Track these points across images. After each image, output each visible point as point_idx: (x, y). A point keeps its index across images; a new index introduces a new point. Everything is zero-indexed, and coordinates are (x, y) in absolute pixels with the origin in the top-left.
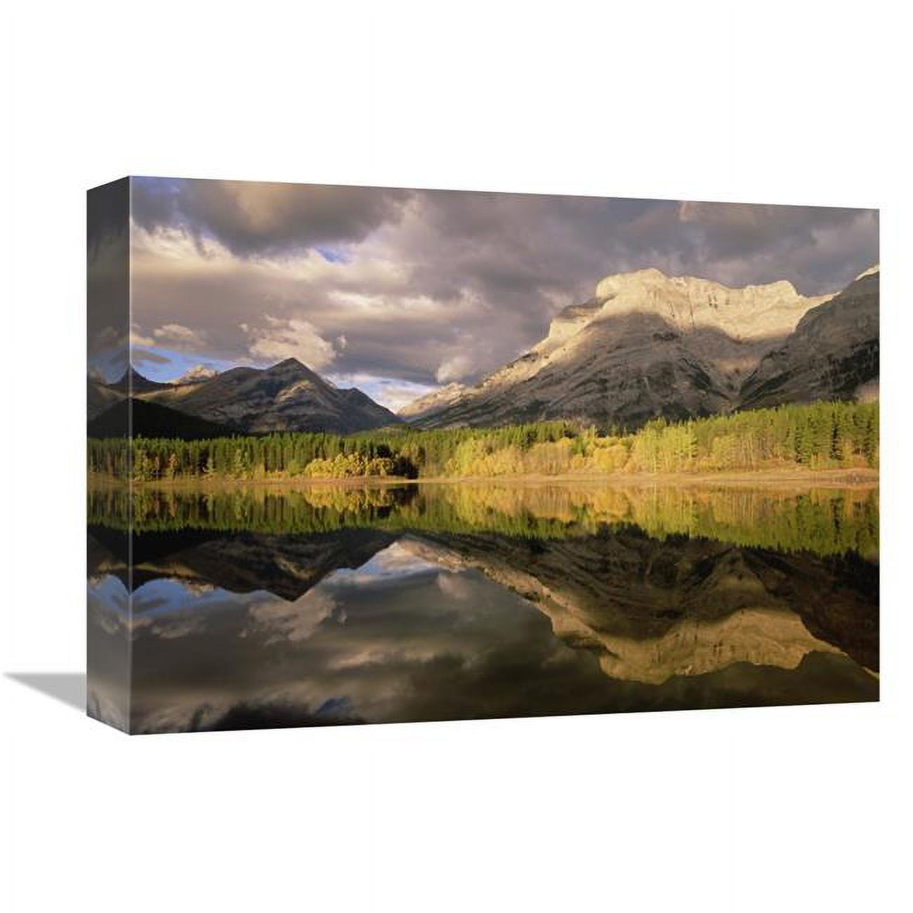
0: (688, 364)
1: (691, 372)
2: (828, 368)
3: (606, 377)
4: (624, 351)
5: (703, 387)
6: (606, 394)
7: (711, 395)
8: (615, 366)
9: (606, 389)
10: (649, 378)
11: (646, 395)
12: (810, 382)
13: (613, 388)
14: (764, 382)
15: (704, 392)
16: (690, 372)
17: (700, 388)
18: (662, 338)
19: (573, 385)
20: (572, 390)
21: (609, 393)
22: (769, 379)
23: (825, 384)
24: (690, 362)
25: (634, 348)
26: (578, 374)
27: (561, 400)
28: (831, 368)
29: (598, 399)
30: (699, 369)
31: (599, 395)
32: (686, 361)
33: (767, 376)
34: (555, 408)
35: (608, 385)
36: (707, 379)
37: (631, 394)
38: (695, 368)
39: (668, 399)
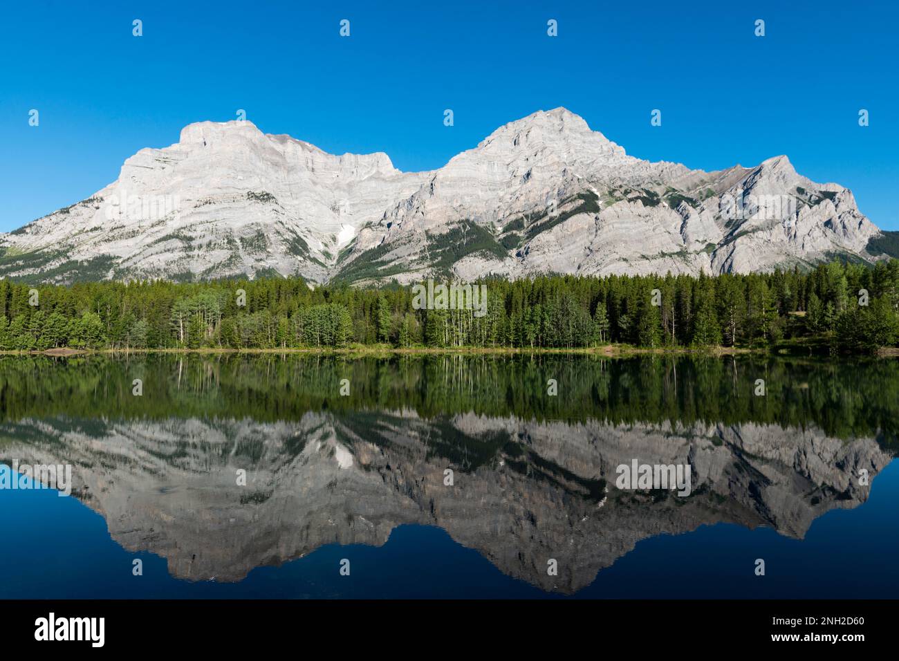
0: (284, 227)
1: (289, 236)
2: (426, 243)
3: (193, 234)
4: (213, 207)
5: (300, 253)
6: (191, 253)
7: (308, 263)
8: (201, 223)
9: (190, 248)
10: (242, 239)
11: (238, 257)
12: (409, 255)
13: (200, 247)
14: (362, 252)
15: (300, 258)
16: (286, 237)
17: (297, 254)
18: (257, 198)
19: (150, 240)
20: (149, 246)
21: (196, 252)
22: (367, 249)
23: (423, 259)
24: (286, 226)
25: (226, 205)
26: (156, 229)
27: (134, 256)
28: (429, 243)
29: (181, 258)
30: (296, 233)
31: (183, 254)
32: (283, 224)
33: (367, 247)
34: (126, 265)
35: (193, 243)
36: (304, 245)
37: (221, 255)
38: (291, 232)
39: (262, 263)
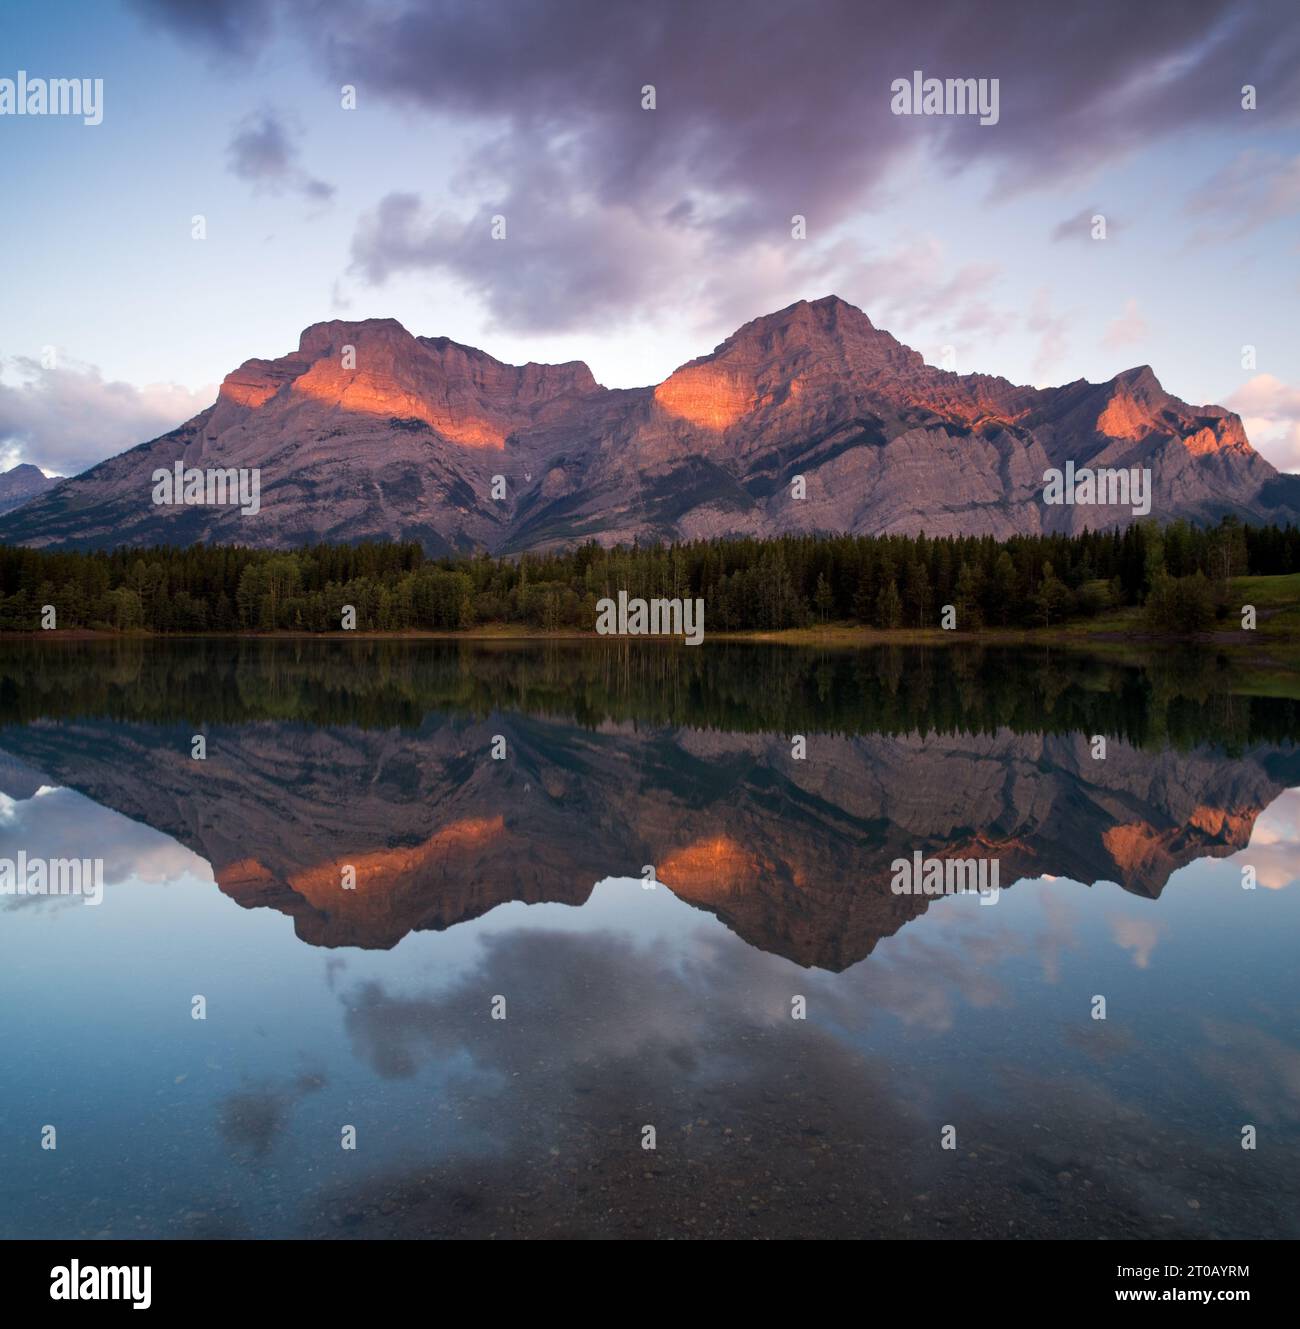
0: (442, 467)
1: (447, 479)
2: (641, 488)
3: (317, 478)
4: (344, 439)
5: (465, 504)
6: (314, 505)
7: (476, 516)
8: (328, 461)
9: (314, 497)
10: (383, 485)
11: (378, 509)
13: (326, 496)
14: (551, 501)
15: (463, 511)
16: (445, 480)
17: (460, 506)
18: (404, 426)
21: (321, 503)
22: (558, 497)
23: (635, 511)
24: (445, 465)
25: (361, 437)
26: (268, 470)
27: (238, 509)
29: (301, 511)
30: (458, 476)
31: (302, 505)
32: (439, 463)
33: (557, 494)
34: (226, 521)
35: (318, 491)
36: (470, 492)
37: (353, 506)
38: (451, 473)
39: (411, 518)
